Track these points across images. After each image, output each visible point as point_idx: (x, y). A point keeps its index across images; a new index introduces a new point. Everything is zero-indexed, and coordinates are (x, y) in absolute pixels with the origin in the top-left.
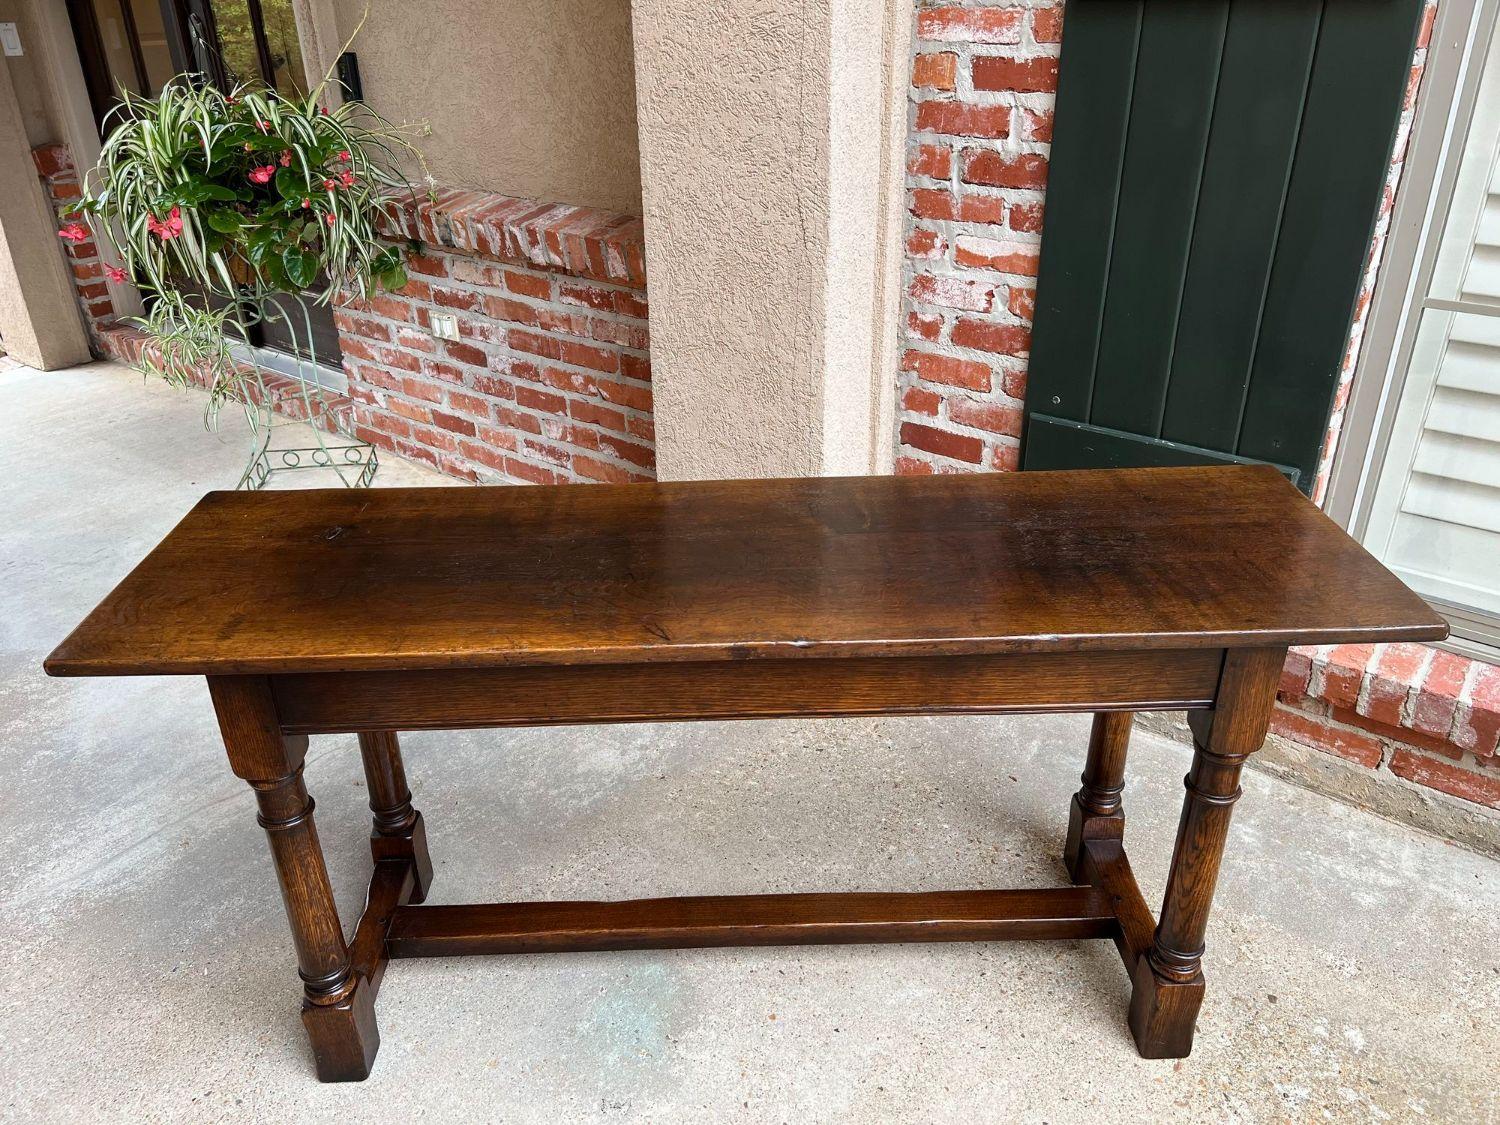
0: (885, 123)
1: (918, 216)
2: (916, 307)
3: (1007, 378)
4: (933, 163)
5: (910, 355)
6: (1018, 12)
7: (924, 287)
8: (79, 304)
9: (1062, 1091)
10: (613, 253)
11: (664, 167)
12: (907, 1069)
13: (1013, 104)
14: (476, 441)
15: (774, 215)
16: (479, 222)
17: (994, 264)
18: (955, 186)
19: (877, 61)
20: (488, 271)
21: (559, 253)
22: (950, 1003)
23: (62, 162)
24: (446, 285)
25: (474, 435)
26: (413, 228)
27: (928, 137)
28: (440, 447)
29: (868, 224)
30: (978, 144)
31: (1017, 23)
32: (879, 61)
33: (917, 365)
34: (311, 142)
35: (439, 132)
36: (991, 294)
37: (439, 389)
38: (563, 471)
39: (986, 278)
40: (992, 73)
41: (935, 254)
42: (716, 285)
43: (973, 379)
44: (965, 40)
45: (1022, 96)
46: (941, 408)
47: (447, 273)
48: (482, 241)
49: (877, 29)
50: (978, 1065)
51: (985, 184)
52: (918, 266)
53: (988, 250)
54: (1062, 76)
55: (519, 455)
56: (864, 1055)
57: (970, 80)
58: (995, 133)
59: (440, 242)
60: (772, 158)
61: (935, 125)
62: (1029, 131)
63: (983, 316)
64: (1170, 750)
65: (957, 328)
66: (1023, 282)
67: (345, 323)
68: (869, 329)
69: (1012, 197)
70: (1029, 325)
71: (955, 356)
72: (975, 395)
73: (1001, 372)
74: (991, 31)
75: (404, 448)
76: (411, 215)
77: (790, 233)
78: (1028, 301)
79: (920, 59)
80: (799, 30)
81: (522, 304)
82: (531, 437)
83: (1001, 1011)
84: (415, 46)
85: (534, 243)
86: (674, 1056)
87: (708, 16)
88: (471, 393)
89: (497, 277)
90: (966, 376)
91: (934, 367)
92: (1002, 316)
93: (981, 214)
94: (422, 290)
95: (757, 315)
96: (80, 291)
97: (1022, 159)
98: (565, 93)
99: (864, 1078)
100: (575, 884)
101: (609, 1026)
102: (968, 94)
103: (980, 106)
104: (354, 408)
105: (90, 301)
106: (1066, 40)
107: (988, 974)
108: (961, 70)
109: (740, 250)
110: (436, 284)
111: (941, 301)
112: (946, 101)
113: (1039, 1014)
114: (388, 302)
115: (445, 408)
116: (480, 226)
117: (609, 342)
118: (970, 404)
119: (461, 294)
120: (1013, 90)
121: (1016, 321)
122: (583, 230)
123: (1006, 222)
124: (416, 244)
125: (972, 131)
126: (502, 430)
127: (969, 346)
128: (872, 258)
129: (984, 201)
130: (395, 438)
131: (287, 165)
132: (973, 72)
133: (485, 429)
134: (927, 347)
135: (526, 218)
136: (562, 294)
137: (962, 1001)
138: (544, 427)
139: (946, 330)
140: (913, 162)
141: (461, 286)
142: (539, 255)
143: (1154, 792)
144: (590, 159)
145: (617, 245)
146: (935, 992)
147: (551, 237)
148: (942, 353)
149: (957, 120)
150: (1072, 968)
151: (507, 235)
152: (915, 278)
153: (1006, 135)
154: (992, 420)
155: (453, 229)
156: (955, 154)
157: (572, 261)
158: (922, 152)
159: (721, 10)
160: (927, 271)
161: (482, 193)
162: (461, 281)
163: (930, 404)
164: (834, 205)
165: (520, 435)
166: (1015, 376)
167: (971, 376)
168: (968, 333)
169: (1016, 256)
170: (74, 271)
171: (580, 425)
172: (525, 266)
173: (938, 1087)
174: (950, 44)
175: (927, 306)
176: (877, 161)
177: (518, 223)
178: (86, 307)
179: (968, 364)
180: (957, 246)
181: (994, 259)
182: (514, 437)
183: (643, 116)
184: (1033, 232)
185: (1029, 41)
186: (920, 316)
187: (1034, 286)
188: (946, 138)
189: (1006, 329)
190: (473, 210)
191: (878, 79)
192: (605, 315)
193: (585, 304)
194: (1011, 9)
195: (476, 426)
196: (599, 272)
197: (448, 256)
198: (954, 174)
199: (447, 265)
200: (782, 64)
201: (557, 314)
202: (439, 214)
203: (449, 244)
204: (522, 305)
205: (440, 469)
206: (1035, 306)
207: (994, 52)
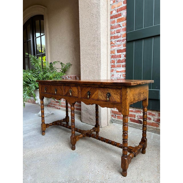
0: (107, 56)
1: (112, 68)
4: (113, 62)
10: (78, 77)
15: (95, 65)
17: (121, 72)
19: (106, 49)
21: (72, 79)
27: (112, 59)
30: (118, 59)
31: (121, 46)
40: (119, 51)
41: (114, 72)
44: (116, 48)
45: (122, 53)
49: (106, 46)
51: (119, 63)
52: (112, 73)
53: (120, 70)
57: (117, 52)
62: (123, 56)
63: (120, 78)
66: (124, 73)
69: (122, 64)
74: (118, 47)
75: (52, 106)
77: (97, 67)
78: (125, 75)
79: (111, 51)
85: (69, 78)
92: (122, 78)
93: (119, 66)
97: (123, 59)
102: (117, 54)
106: (127, 46)
111: (115, 77)
112: (114, 55)
121: (124, 78)
122: (75, 76)
123: (122, 67)
125: (117, 57)
130: (51, 105)
147: (71, 77)
149: (115, 57)
151: (66, 78)
152: (112, 75)
153: (121, 57)
169: (123, 70)
174: (114, 49)
175: (113, 78)
180: (116, 70)
184: (125, 67)
185: (123, 47)
188: (114, 59)
198: (115, 63)
207: (119, 49)
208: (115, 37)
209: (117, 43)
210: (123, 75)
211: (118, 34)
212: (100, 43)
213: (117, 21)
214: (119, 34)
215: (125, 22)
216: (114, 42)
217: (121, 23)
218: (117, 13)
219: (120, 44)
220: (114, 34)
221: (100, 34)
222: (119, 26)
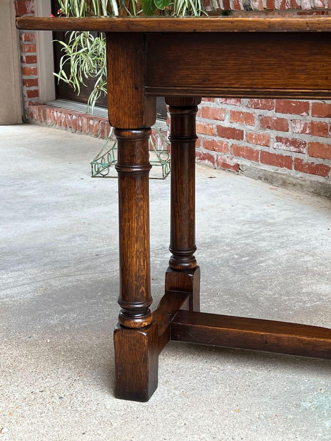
8: (22, 90)
14: (242, 144)
23: (29, 9)
25: (242, 139)
28: (220, 151)
37: (224, 110)
38: (300, 156)
55: (271, 148)
59: (242, 8)
82: (281, 134)
88: (245, 110)
96: (24, 82)
105: (28, 89)
115: (226, 124)
126: (261, 132)
133: (250, 133)
138: (291, 125)
165: (273, 134)
170: (23, 71)
171: (317, 120)
178: (25, 92)
182: (269, 136)
195: (245, 132)
205: (216, 166)
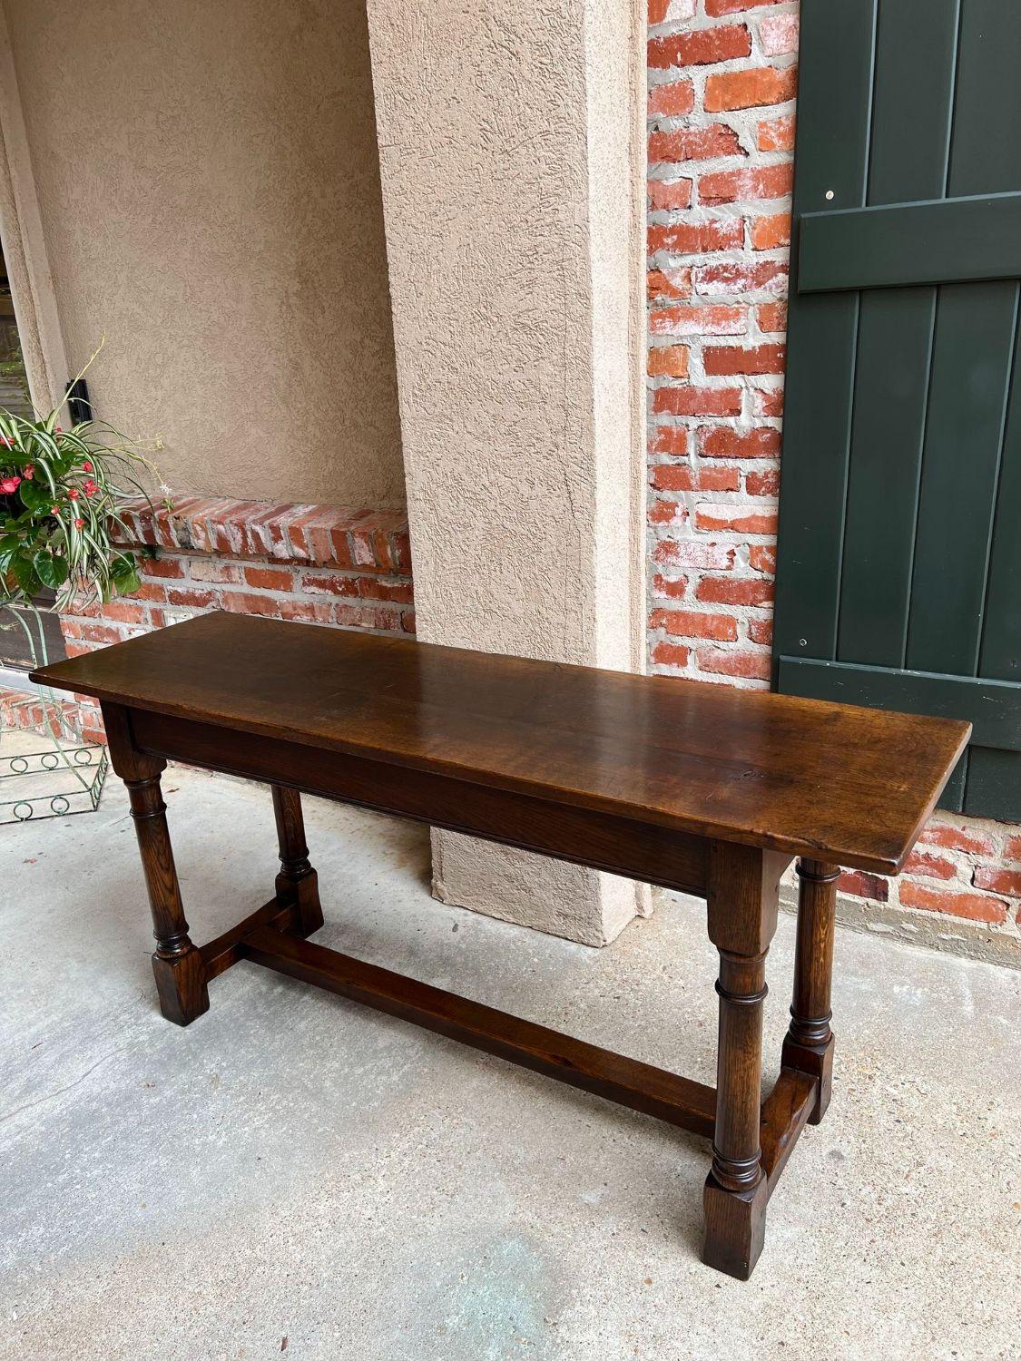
1: (659, 489)
2: (661, 570)
3: (753, 627)
4: (671, 442)
5: (657, 614)
6: (743, 308)
7: (667, 552)
9: (959, 1316)
10: (359, 541)
11: (428, 454)
12: (802, 1318)
13: (743, 386)
15: (541, 490)
16: (220, 523)
17: (733, 526)
18: (693, 460)
19: (625, 350)
20: (227, 568)
21: (303, 547)
22: (821, 1240)
24: (180, 586)
26: (149, 534)
27: (665, 419)
29: (623, 494)
30: (712, 422)
31: (743, 317)
32: (626, 351)
33: (664, 621)
34: (55, 455)
35: (172, 446)
36: (732, 553)
39: (727, 539)
40: (718, 361)
41: (676, 521)
42: (483, 558)
43: (721, 630)
44: (695, 334)
45: (752, 378)
46: (690, 659)
47: (183, 574)
48: (222, 541)
49: (624, 325)
50: (870, 1302)
51: (721, 457)
52: (661, 532)
53: (728, 514)
54: (788, 360)
56: (753, 1309)
57: (702, 367)
58: (728, 411)
59: (178, 545)
60: (537, 439)
61: (670, 408)
62: (760, 408)
63: (727, 573)
64: (939, 961)
65: (701, 586)
66: (764, 540)
67: (73, 630)
68: (627, 591)
69: (747, 466)
70: (771, 577)
71: (700, 611)
72: (722, 645)
73: (746, 622)
74: (719, 324)
76: (148, 521)
77: (557, 503)
78: (769, 557)
79: (653, 352)
80: (562, 323)
81: (262, 596)
83: (873, 1241)
84: (148, 369)
85: (277, 538)
86: (559, 1341)
87: (470, 316)
89: (236, 574)
90: (713, 628)
91: (681, 623)
92: (744, 571)
93: (720, 483)
94: (156, 593)
95: (526, 582)
97: (755, 432)
98: (300, 403)
99: (760, 1335)
100: (406, 1164)
101: (481, 1317)
102: (700, 379)
103: (713, 389)
104: (80, 712)
106: (788, 329)
107: (848, 1203)
108: (693, 359)
109: (508, 525)
110: (171, 585)
111: (685, 563)
112: (681, 386)
113: (911, 1239)
114: (120, 606)
116: (221, 527)
117: (354, 625)
118: (717, 653)
119: (198, 593)
120: (743, 373)
121: (758, 575)
122: (328, 523)
123: (743, 488)
124: (151, 548)
125: (706, 411)
127: (714, 601)
128: (627, 525)
129: (721, 471)
131: (30, 478)
132: (705, 360)
134: (674, 605)
135: (267, 517)
136: (304, 584)
137: (832, 1235)
139: (690, 588)
140: (651, 442)
141: (198, 585)
142: (282, 550)
143: (939, 1002)
144: (327, 461)
145: (363, 535)
146: (804, 1231)
147: (295, 532)
148: (687, 609)
149: (691, 403)
150: (925, 1186)
151: (249, 534)
152: (659, 544)
153: (739, 412)
154: (742, 666)
155: (192, 531)
156: (691, 432)
157: (317, 553)
158: (659, 433)
159: (483, 310)
160: (669, 537)
161: (216, 498)
162: (198, 580)
163: (679, 656)
164: (599, 478)
166: (759, 625)
167: (717, 627)
168: (711, 590)
169: (754, 517)
172: (266, 561)
173: (837, 1332)
174: (682, 337)
175: (671, 568)
176: (627, 440)
177: (261, 522)
179: (713, 617)
180: (697, 513)
181: (733, 522)
183: (405, 411)
184: (769, 495)
185: (755, 331)
186: (665, 578)
187: (774, 543)
188: (682, 419)
189: (749, 583)
190: (212, 513)
191: (626, 367)
192: (350, 600)
193: (330, 592)
194: (736, 306)
196: (344, 560)
197: (185, 558)
198: (691, 449)
199: (183, 566)
200: (545, 355)
201: (300, 604)
202: (177, 518)
203: (187, 547)
204: (263, 599)
206: (777, 561)
207: (723, 342)
208: (687, 239)
209: (703, 287)
210: (756, 552)
211: (714, 211)
212: (588, 307)
213: (709, 91)
214: (726, 218)
215: (781, 113)
216: (677, 282)
217: (745, 122)
218: (706, 23)
219: (730, 299)
220: (683, 212)
221: (584, 227)
222: (728, 141)
